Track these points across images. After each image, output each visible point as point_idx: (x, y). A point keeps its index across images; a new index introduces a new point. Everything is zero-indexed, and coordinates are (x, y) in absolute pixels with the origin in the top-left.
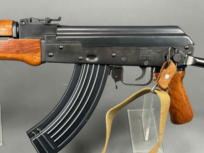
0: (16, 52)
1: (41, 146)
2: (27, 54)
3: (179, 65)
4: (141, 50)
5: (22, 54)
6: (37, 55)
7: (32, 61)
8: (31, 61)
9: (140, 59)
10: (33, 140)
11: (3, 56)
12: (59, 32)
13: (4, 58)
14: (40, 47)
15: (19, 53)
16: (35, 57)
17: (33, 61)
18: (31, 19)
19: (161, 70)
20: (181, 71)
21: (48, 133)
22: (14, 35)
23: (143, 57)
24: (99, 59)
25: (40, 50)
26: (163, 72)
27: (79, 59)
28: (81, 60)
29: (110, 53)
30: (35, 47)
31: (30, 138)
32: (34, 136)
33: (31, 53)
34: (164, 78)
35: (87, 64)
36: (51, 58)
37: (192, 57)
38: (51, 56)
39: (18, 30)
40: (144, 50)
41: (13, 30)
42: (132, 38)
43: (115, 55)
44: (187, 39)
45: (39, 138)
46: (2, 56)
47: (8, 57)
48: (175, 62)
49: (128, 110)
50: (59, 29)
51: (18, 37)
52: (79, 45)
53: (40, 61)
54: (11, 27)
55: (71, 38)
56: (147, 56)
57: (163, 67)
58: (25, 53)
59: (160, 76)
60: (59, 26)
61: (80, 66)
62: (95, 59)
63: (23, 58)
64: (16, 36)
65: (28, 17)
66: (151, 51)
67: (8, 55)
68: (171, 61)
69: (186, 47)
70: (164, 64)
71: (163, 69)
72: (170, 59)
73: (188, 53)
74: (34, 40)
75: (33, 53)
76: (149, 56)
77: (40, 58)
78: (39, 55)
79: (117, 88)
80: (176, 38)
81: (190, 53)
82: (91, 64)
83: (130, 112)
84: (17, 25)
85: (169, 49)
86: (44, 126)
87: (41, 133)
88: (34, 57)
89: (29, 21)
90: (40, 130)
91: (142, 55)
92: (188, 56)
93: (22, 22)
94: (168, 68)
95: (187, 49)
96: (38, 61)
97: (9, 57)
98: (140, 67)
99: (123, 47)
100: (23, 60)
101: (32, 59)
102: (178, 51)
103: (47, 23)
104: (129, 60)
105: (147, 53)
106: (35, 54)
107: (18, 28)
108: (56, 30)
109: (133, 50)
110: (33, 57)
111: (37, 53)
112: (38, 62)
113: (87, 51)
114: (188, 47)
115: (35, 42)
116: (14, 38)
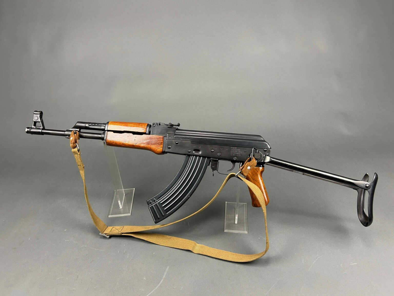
1: (155, 211)
2: (154, 145)
3: (258, 161)
4: (232, 149)
5: (150, 145)
8: (156, 151)
9: (231, 155)
10: (150, 206)
12: (177, 132)
13: (138, 147)
14: (163, 141)
18: (160, 123)
19: (245, 163)
20: (261, 167)
21: (161, 203)
22: (147, 132)
23: (233, 154)
24: (202, 152)
25: (163, 143)
26: (246, 164)
27: (188, 152)
28: (190, 152)
29: (210, 149)
30: (160, 141)
31: (148, 205)
32: (151, 204)
33: (157, 145)
34: (247, 168)
35: (193, 156)
36: (169, 149)
37: (269, 157)
38: (169, 148)
39: (150, 130)
40: (234, 149)
41: (147, 129)
42: (226, 140)
43: (213, 151)
44: (266, 144)
45: (154, 205)
46: (137, 145)
47: (141, 146)
48: (256, 159)
49: (226, 202)
50: (177, 131)
51: (149, 134)
52: (189, 142)
53: (162, 151)
54: (146, 127)
55: (184, 137)
56: (236, 153)
57: (247, 160)
59: (244, 166)
60: (177, 129)
61: (188, 157)
62: (199, 153)
63: (151, 148)
64: (148, 133)
65: (158, 122)
66: (239, 150)
68: (253, 157)
69: (264, 150)
70: (248, 159)
71: (247, 162)
72: (253, 156)
73: (266, 154)
74: (160, 136)
76: (237, 153)
77: (162, 148)
78: (161, 146)
79: (213, 176)
80: (257, 143)
81: (268, 154)
82: (196, 156)
83: (227, 203)
84: (150, 126)
85: (253, 150)
86: (159, 197)
87: (156, 202)
89: (158, 125)
90: (155, 200)
91: (232, 152)
92: (265, 156)
93: (154, 124)
94: (251, 162)
95: (265, 151)
98: (232, 162)
99: (219, 146)
102: (258, 151)
103: (170, 127)
104: (223, 156)
105: (236, 152)
106: (159, 146)
107: (150, 129)
108: (175, 131)
109: (226, 149)
110: (158, 148)
112: (160, 152)
113: (195, 147)
114: (266, 149)
116: (147, 134)
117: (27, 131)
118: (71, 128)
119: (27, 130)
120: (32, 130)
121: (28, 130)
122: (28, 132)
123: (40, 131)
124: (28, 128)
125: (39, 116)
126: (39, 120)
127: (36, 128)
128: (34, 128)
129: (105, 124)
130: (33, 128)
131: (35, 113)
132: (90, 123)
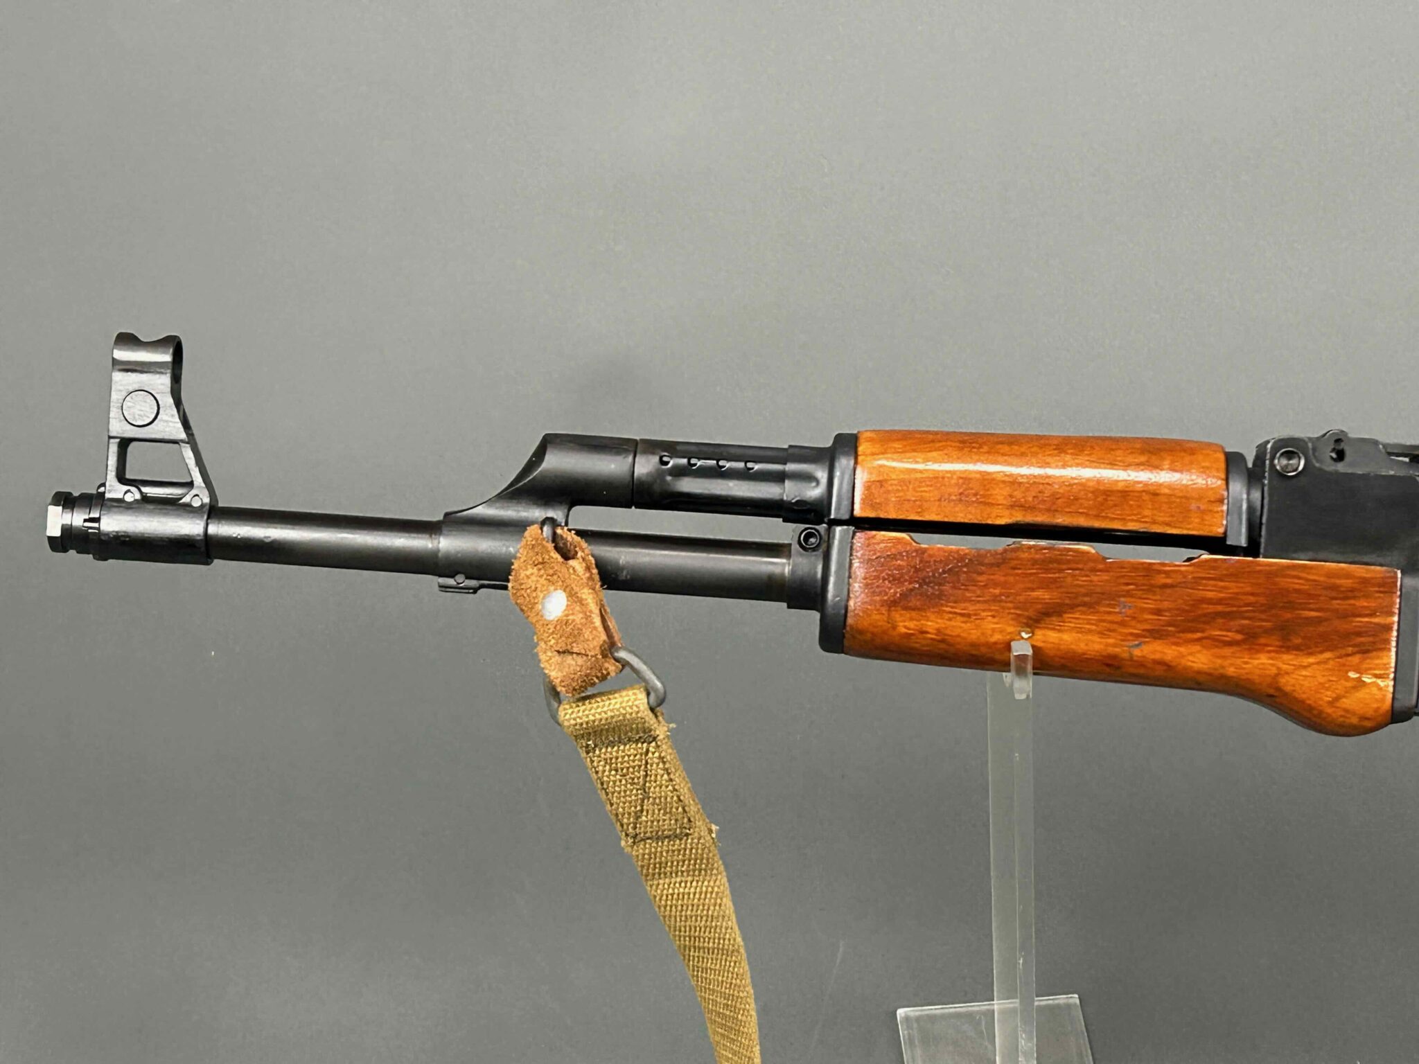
0: (1239, 637)
2: (1311, 654)
5: (1276, 652)
6: (1370, 669)
7: (1337, 699)
8: (1331, 703)
11: (1157, 656)
13: (1160, 671)
14: (1395, 619)
15: (1261, 648)
16: (1359, 680)
17: (1346, 703)
18: (1339, 441)
22: (1237, 534)
30: (1366, 616)
33: (1337, 653)
39: (1255, 508)
46: (1152, 657)
47: (1186, 668)
51: (1252, 549)
53: (1386, 705)
54: (1220, 481)
58: (1297, 648)
63: (1282, 681)
67: (1191, 654)
74: (1359, 570)
75: (1350, 650)
77: (1387, 685)
78: (1381, 666)
88: (1352, 675)
89: (1326, 452)
96: (1375, 706)
97: (1196, 666)
100: (1279, 689)
101: (1341, 686)
106: (1355, 659)
107: (1258, 495)
110: (1348, 679)
111: (1374, 653)
112: (1370, 713)
115: (1365, 581)
116: (1234, 550)
117: (67, 530)
118: (488, 502)
119: (57, 520)
120: (112, 523)
121: (77, 519)
122: (69, 540)
123: (191, 527)
124: (67, 501)
125: (162, 382)
126: (171, 426)
127: (146, 499)
128: (129, 498)
129: (827, 457)
130: (119, 504)
131: (122, 355)
132: (672, 448)
